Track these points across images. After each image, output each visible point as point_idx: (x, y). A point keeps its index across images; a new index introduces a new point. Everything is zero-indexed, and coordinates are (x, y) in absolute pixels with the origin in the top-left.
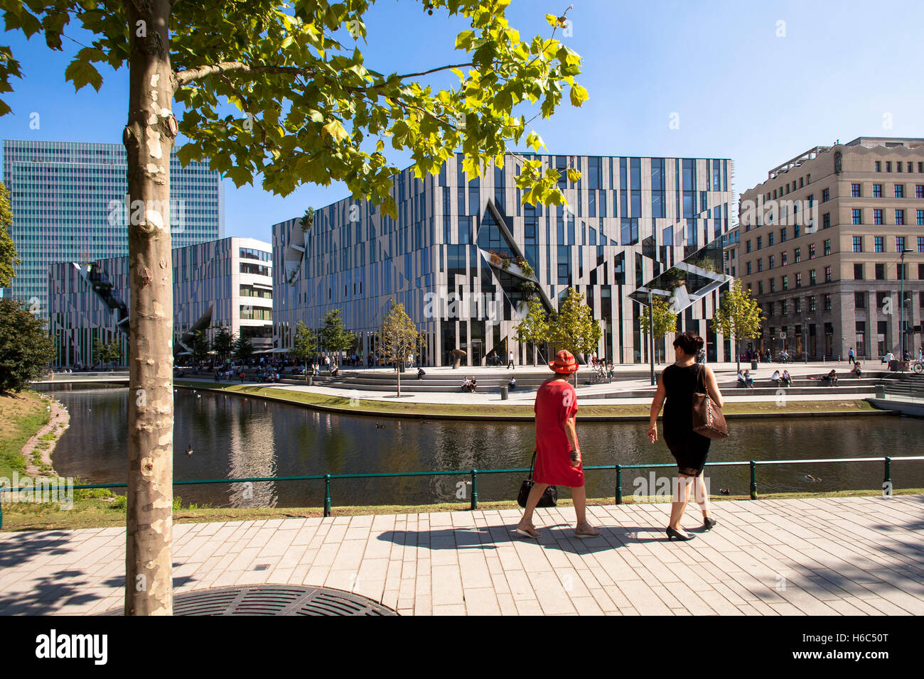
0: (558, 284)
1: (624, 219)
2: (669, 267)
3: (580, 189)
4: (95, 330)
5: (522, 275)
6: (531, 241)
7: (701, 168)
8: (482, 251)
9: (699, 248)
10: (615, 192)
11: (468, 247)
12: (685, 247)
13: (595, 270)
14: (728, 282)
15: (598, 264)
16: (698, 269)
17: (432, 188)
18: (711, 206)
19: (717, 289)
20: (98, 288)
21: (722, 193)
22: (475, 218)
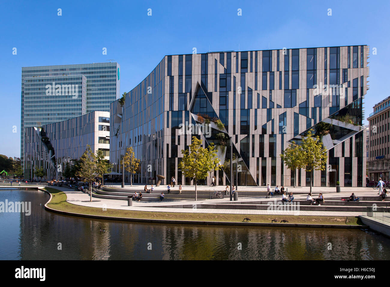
0: (241, 134)
1: (286, 90)
2: (318, 121)
3: (256, 72)
4: (42, 161)
5: (217, 129)
6: (224, 107)
7: (343, 53)
8: (192, 114)
9: (341, 108)
10: (281, 73)
11: (184, 112)
12: (330, 107)
13: (266, 125)
14: (362, 131)
15: (268, 121)
16: (340, 122)
17: (164, 77)
18: (351, 78)
19: (354, 136)
20: (43, 139)
21: (359, 69)
22: (188, 94)
